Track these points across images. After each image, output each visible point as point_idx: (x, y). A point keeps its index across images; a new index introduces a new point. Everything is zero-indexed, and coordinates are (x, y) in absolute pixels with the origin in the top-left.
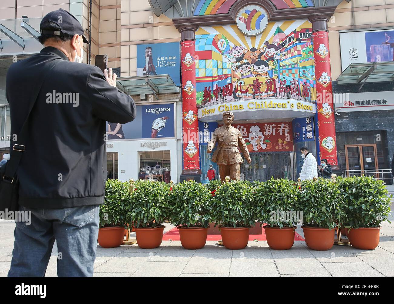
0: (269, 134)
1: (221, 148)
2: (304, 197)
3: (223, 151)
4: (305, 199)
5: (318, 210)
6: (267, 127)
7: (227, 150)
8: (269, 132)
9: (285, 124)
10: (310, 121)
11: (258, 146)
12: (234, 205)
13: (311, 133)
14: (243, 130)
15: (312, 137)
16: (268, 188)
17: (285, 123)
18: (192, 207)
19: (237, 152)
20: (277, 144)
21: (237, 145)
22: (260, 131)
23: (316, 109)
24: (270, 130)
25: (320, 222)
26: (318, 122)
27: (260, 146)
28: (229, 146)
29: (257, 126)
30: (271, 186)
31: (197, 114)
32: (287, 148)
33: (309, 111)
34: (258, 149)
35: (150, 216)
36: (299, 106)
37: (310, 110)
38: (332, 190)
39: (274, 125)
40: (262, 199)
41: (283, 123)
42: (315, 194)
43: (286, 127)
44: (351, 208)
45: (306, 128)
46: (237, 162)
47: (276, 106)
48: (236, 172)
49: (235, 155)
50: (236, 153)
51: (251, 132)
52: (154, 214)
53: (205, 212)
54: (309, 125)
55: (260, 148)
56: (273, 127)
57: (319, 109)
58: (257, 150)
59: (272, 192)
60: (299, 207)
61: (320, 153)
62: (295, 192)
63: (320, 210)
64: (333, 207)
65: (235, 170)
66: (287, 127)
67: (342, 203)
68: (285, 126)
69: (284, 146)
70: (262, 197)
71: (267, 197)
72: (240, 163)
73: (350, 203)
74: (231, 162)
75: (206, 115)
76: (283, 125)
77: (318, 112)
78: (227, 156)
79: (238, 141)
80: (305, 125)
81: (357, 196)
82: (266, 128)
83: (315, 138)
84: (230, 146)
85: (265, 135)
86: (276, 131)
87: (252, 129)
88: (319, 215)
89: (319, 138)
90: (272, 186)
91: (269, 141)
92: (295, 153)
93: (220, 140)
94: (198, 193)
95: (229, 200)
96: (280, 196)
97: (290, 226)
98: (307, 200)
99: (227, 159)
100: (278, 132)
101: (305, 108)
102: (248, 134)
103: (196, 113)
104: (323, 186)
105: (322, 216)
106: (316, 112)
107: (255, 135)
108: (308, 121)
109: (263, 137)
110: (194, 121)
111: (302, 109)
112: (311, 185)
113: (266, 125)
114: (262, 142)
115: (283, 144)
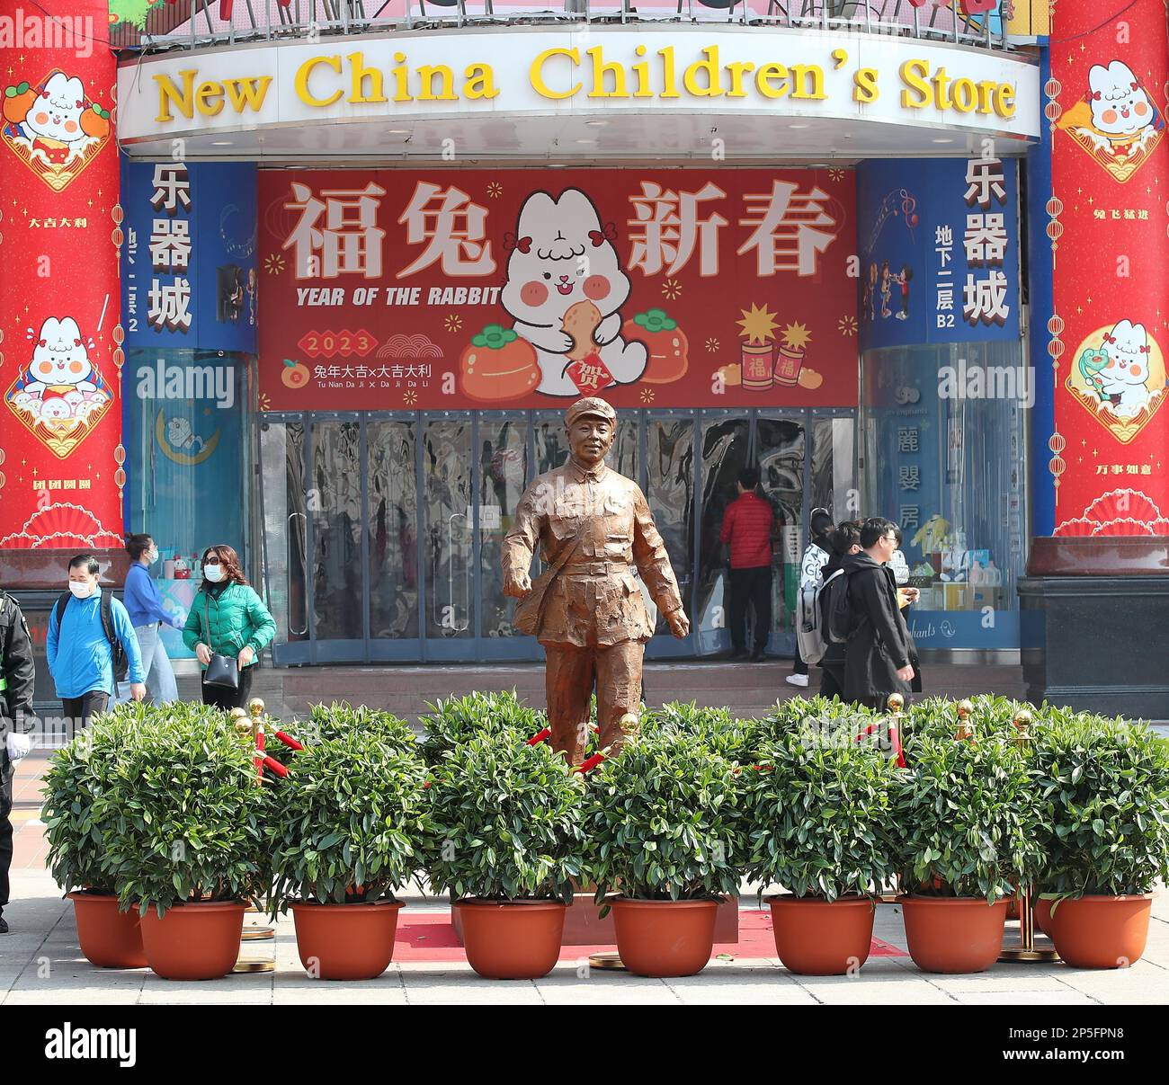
0: (666, 266)
1: (562, 570)
2: (910, 796)
3: (568, 582)
4: (914, 803)
5: (953, 839)
6: (652, 205)
7: (587, 580)
8: (675, 243)
9: (804, 189)
10: (996, 187)
11: (578, 355)
12: (673, 821)
13: (997, 279)
14: (460, 224)
15: (1004, 313)
16: (790, 764)
17: (804, 176)
18: (525, 831)
19: (631, 589)
20: (733, 350)
21: (630, 556)
22: (596, 239)
23: (1044, 100)
24: (677, 228)
25: (958, 877)
26: (1055, 206)
27: (593, 360)
28: (599, 560)
29: (572, 198)
30: (801, 758)
31: (109, 105)
32: (810, 379)
33: (992, 123)
34: (577, 379)
35: (378, 861)
36: (914, 85)
37: (999, 114)
38: (1007, 770)
39: (711, 192)
40: (770, 800)
41: (786, 175)
42: (943, 786)
43: (812, 208)
44: (1060, 831)
45: (959, 237)
46: (633, 633)
47: (744, 84)
48: (626, 679)
49: (621, 606)
50: (626, 592)
51: (525, 245)
52: (389, 853)
53: (565, 846)
54: (989, 217)
55: (590, 375)
56: (704, 210)
57: (1067, 103)
58: (568, 388)
59: (804, 776)
60: (894, 830)
61: (1057, 442)
62: (883, 780)
63: (959, 839)
64: (1004, 830)
65: (623, 669)
66: (813, 216)
67: (1035, 815)
68: (803, 203)
69: (787, 368)
70: (769, 795)
71: (786, 796)
72: (642, 640)
73: (1060, 816)
74: (607, 635)
75: (194, 125)
76: (783, 192)
77: (1058, 130)
78: (589, 606)
79: (632, 539)
80: (957, 212)
81: (1082, 793)
82: (643, 212)
83: (1023, 322)
84: (600, 564)
85: (638, 270)
86: (731, 238)
87: (538, 215)
88: (955, 856)
89: (1056, 325)
90: (805, 757)
91: (670, 324)
92: (872, 422)
93: (558, 533)
94: (544, 778)
95: (656, 807)
96: (831, 792)
97: (859, 893)
98: (922, 805)
99: (586, 622)
100: (741, 251)
101: (960, 97)
102: (502, 259)
103: (101, 95)
104: (977, 760)
105: (967, 858)
106: (1044, 123)
107: (557, 269)
108: (985, 184)
109: (620, 289)
110: (86, 162)
111: (938, 106)
112: (935, 754)
113: (651, 189)
114: (611, 327)
115: (775, 354)
